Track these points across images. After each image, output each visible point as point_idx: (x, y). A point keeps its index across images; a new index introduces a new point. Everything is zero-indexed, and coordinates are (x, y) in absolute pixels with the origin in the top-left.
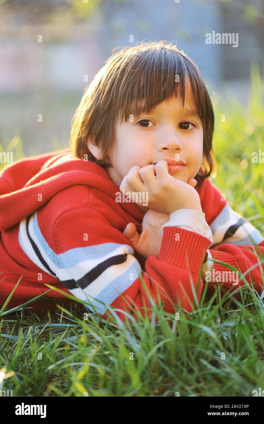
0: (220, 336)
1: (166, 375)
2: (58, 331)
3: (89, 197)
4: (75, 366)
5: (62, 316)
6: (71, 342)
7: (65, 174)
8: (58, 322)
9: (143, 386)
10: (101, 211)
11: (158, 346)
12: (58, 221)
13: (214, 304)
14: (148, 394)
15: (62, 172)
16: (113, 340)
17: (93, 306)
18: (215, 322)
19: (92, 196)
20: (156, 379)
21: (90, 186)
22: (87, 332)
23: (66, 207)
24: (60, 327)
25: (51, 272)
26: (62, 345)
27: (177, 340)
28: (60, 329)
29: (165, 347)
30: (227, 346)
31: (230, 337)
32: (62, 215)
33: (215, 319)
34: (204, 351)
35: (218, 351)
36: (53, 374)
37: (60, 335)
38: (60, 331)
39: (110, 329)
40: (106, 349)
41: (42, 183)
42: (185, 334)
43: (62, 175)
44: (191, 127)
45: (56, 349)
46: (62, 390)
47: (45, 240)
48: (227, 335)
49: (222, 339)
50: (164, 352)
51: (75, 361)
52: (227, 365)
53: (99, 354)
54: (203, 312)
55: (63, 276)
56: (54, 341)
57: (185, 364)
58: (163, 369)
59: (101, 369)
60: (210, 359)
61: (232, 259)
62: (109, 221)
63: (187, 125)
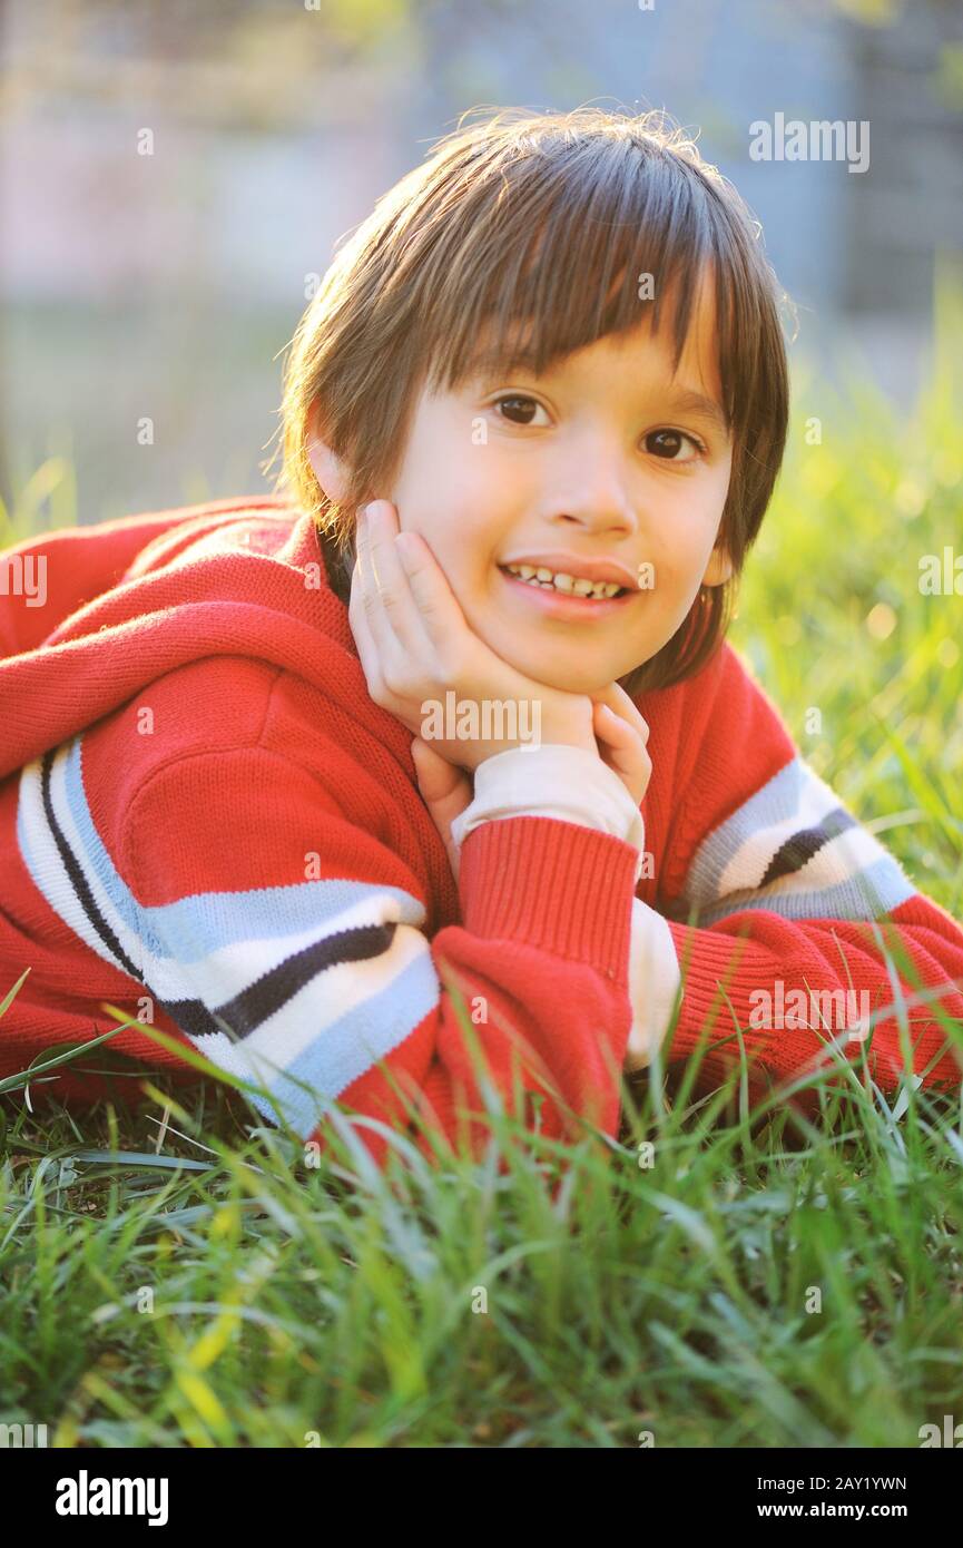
0: (730, 1245)
1: (522, 1374)
2: (145, 1181)
3: (268, 708)
4: (194, 1316)
5: (164, 1125)
6: (186, 1226)
7: (189, 612)
8: (150, 1149)
9: (435, 1407)
10: (307, 763)
11: (502, 1263)
12: (145, 788)
13: (722, 1122)
14: (447, 1440)
15: (178, 604)
16: (338, 1230)
17: (273, 1101)
18: (719, 1189)
19: (277, 703)
20: (483, 1385)
21: (276, 665)
22: (246, 1194)
23: (182, 740)
24: (153, 1170)
25: (127, 962)
26: (151, 1235)
27: (573, 1248)
28: (151, 1177)
29: (526, 1270)
30: (754, 1284)
31: (768, 1250)
32: (161, 769)
33: (717, 1179)
34: (666, 1294)
35: (718, 1301)
36: (113, 1337)
37: (149, 1196)
38: (149, 1182)
39: (330, 1189)
40: (307, 1262)
41: (107, 633)
42: (603, 1228)
43: (178, 614)
44: (686, 450)
45: (130, 1249)
46: (139, 1399)
47: (102, 847)
48: (758, 1243)
49: (738, 1255)
50: (521, 1288)
51: (193, 1299)
52: (744, 1353)
53: (283, 1277)
54: (678, 1151)
55: (168, 982)
56: (126, 1216)
57: (595, 1339)
58: (514, 1352)
59: (285, 1334)
60: (686, 1327)
61: (772, 968)
62: (335, 798)
63: (674, 442)
